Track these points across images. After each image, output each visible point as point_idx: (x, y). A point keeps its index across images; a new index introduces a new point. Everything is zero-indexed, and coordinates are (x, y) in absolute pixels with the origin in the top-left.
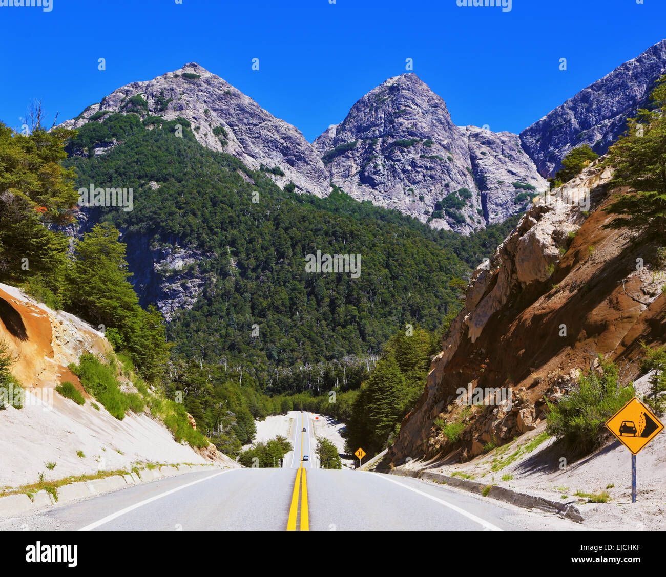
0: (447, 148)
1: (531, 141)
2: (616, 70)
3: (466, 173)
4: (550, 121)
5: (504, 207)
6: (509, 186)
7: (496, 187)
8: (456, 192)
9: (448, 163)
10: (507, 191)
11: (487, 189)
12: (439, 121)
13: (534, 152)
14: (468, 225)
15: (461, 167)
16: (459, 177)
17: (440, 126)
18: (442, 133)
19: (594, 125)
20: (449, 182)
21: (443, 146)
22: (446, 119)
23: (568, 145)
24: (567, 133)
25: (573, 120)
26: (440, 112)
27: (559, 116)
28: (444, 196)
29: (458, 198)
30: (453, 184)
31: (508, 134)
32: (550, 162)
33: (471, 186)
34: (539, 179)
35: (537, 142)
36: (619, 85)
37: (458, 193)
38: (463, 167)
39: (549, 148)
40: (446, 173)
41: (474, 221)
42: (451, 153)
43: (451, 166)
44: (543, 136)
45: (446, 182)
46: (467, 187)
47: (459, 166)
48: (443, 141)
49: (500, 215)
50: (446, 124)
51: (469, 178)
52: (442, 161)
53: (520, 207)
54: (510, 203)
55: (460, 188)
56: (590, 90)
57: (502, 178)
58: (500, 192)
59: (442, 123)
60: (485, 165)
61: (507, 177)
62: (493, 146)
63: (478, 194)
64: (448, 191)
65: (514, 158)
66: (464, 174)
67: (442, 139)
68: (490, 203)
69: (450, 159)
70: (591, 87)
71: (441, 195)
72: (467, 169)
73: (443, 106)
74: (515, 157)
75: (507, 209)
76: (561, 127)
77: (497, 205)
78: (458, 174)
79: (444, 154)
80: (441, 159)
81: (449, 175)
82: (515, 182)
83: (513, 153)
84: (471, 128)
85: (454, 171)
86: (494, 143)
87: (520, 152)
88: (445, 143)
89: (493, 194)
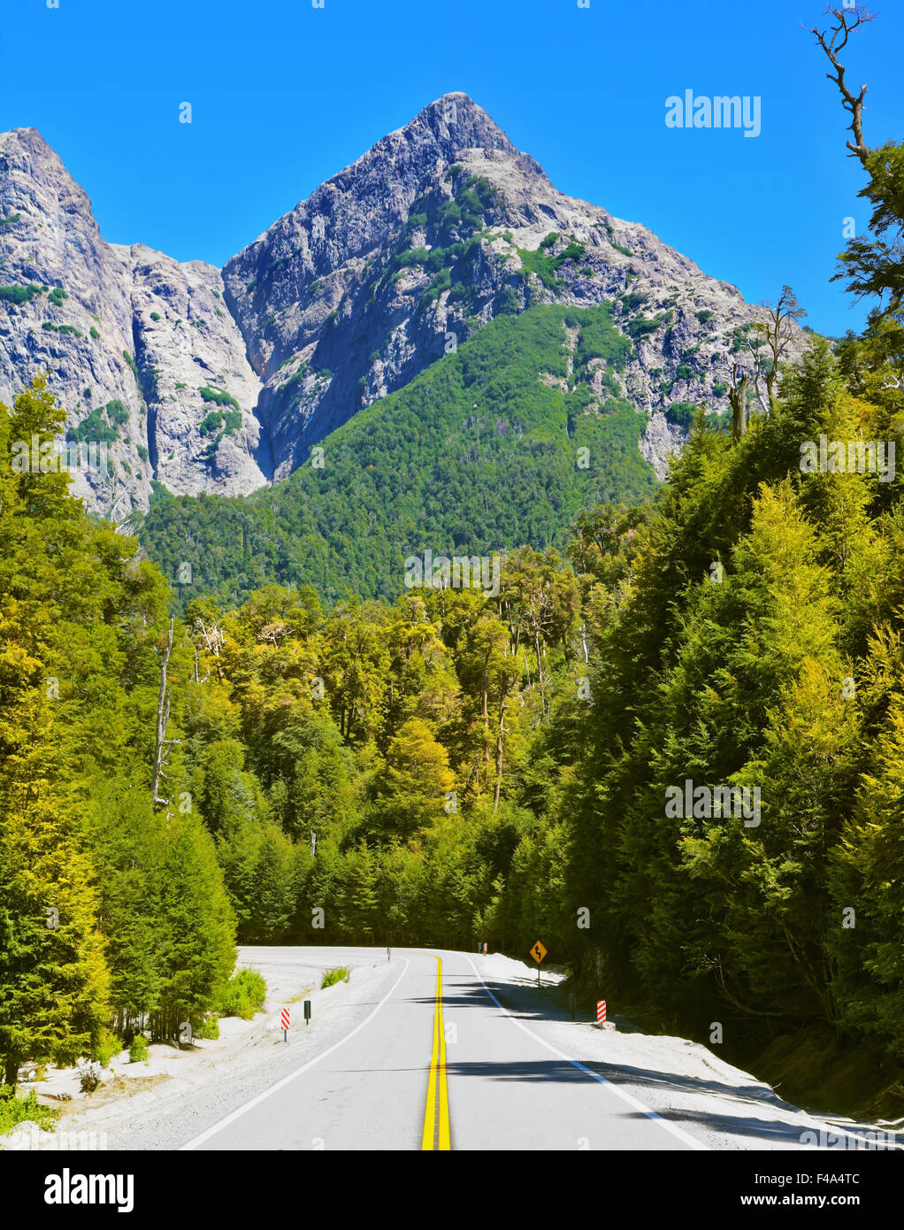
0: (89, 307)
1: (240, 286)
2: (374, 150)
3: (123, 363)
4: (271, 247)
5: (184, 441)
6: (194, 395)
7: (172, 397)
8: (102, 408)
9: (92, 345)
10: (191, 407)
11: (158, 400)
12: (78, 244)
13: (243, 313)
14: (120, 482)
15: (114, 350)
16: (109, 373)
17: (79, 257)
18: (83, 275)
19: (336, 268)
20: (91, 386)
21: (83, 303)
22: (90, 242)
23: (296, 304)
24: (294, 278)
25: (306, 250)
26: (80, 224)
27: (285, 238)
28: (83, 417)
29: (104, 422)
30: (97, 391)
31: (203, 269)
32: (266, 339)
33: (131, 395)
34: (246, 378)
35: (250, 290)
36: (376, 185)
37: (105, 411)
38: (118, 349)
39: (266, 308)
40: (87, 365)
41: (130, 473)
42: (97, 319)
43: (97, 352)
44: (259, 278)
45: (87, 386)
46: (122, 398)
47: (110, 348)
48: (84, 291)
49: (177, 458)
50: (90, 253)
51: (128, 375)
52: (81, 339)
53: (210, 443)
54: (194, 432)
55: (109, 399)
56: (333, 187)
57: (185, 375)
58: (179, 408)
59: (83, 251)
60: (157, 345)
61: (193, 374)
62: (173, 299)
63: (142, 411)
64: (88, 404)
65: (207, 328)
66: (118, 366)
67: (81, 286)
68: (161, 432)
69: (94, 335)
70: (335, 180)
71: (77, 413)
72: (125, 355)
73: (84, 211)
74: (209, 325)
75: (188, 447)
76: (286, 262)
77: (173, 437)
78: (107, 367)
79: (84, 322)
80: (78, 335)
81: (92, 371)
82: (204, 385)
83: (205, 317)
84: (139, 252)
85: (101, 362)
86: (175, 292)
87: (218, 313)
88: (85, 296)
89: (167, 411)
